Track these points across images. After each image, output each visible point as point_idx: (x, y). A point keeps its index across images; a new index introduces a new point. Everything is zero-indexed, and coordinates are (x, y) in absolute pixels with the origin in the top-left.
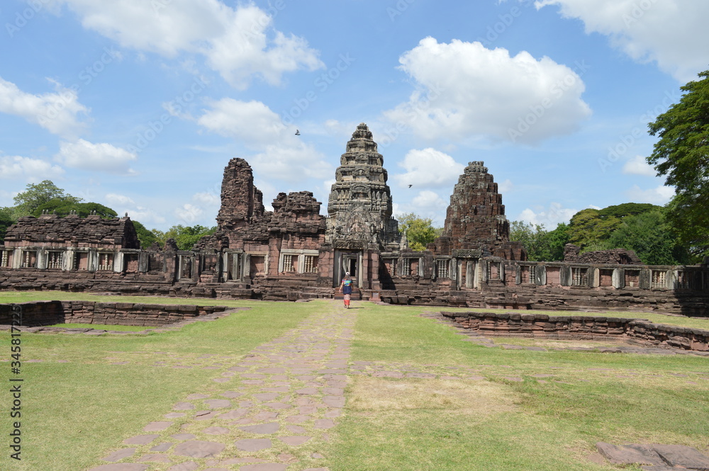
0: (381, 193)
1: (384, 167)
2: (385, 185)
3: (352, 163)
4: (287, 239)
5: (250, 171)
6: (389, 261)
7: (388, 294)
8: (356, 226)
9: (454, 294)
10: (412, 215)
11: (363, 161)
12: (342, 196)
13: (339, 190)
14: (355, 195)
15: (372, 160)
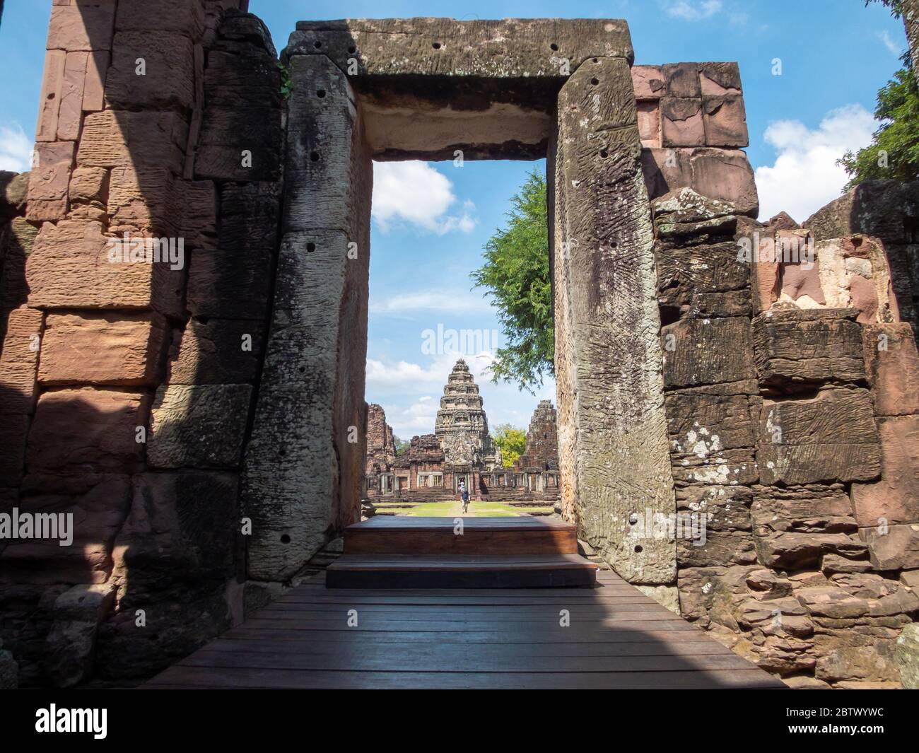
0: (479, 417)
1: (480, 394)
2: (482, 410)
3: (454, 393)
4: (421, 465)
5: (383, 414)
6: (486, 476)
7: (485, 497)
8: (461, 448)
9: (526, 495)
10: (509, 425)
11: (463, 391)
12: (446, 420)
13: (444, 416)
14: (458, 419)
15: (469, 389)
